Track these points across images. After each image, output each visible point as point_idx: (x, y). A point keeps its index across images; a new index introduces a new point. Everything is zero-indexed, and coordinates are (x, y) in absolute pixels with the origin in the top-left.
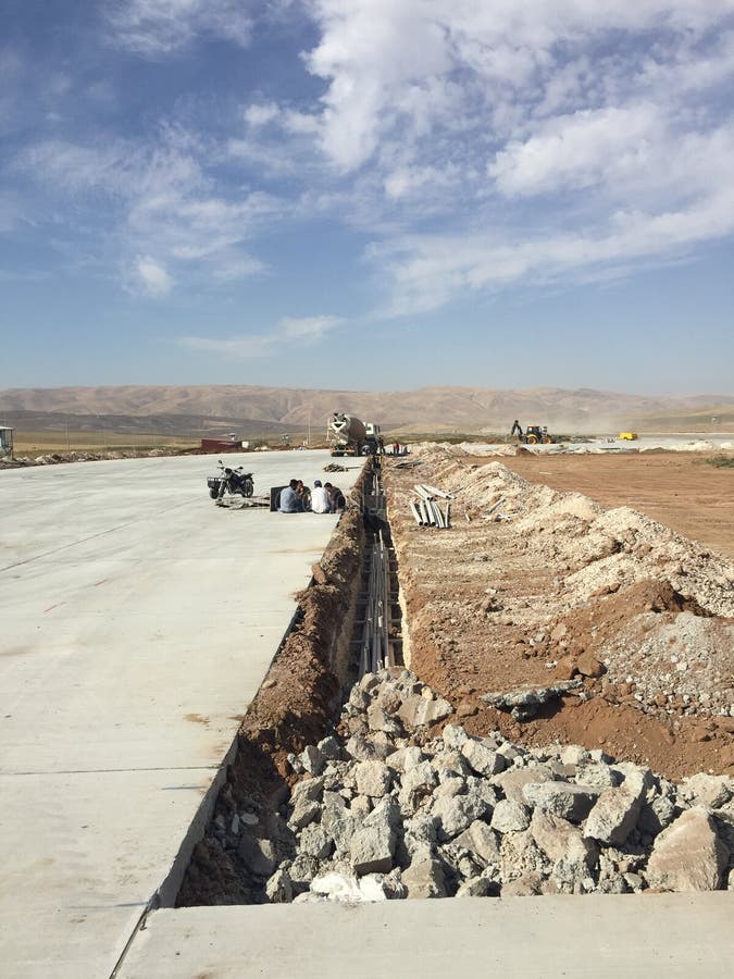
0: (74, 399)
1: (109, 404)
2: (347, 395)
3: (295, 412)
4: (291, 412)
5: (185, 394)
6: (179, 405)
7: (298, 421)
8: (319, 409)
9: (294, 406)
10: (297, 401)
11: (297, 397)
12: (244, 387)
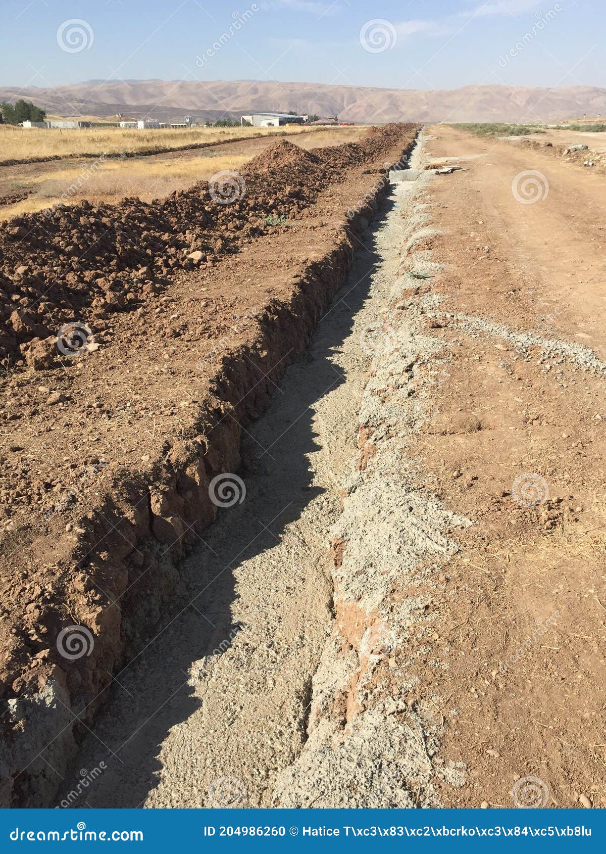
0: (163, 94)
1: (193, 98)
2: (396, 93)
3: (350, 109)
4: (348, 108)
5: (255, 91)
6: (253, 100)
7: (353, 117)
8: (371, 106)
9: (348, 104)
10: (352, 100)
11: (352, 95)
12: (305, 84)
